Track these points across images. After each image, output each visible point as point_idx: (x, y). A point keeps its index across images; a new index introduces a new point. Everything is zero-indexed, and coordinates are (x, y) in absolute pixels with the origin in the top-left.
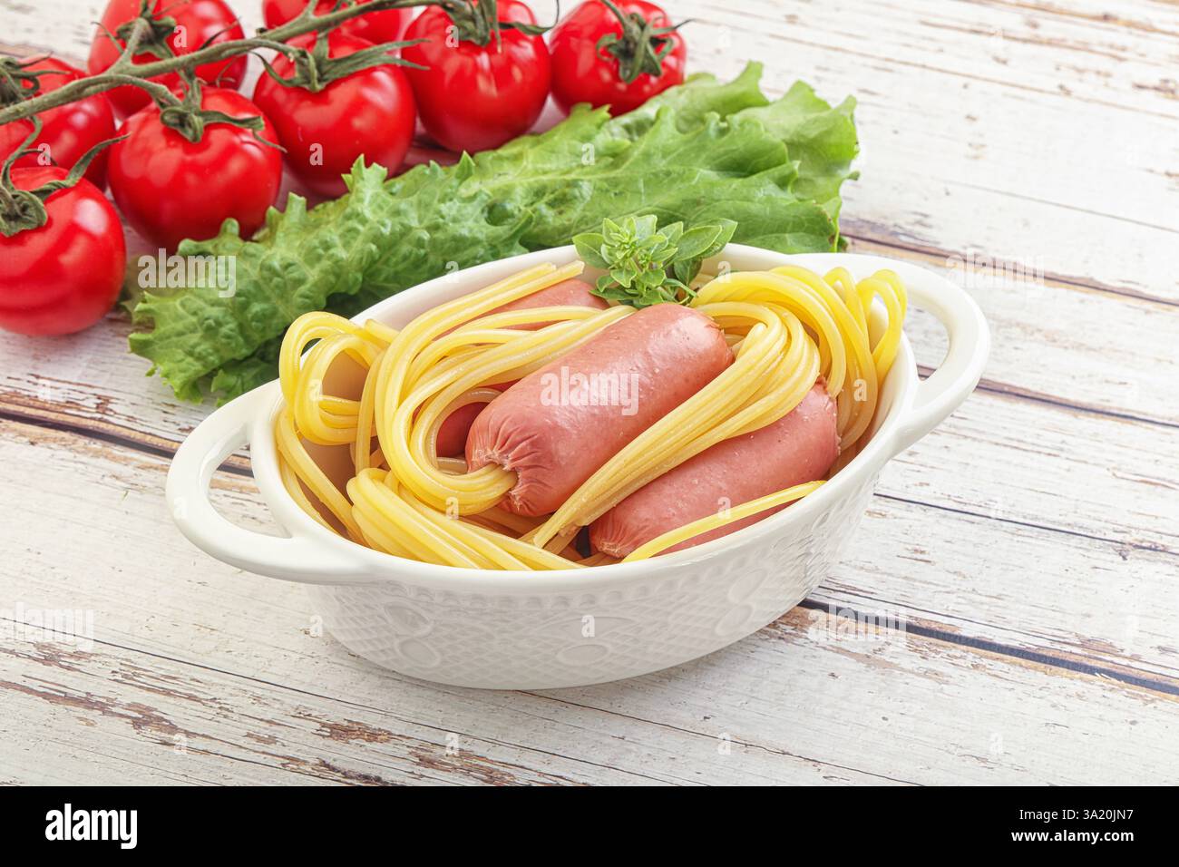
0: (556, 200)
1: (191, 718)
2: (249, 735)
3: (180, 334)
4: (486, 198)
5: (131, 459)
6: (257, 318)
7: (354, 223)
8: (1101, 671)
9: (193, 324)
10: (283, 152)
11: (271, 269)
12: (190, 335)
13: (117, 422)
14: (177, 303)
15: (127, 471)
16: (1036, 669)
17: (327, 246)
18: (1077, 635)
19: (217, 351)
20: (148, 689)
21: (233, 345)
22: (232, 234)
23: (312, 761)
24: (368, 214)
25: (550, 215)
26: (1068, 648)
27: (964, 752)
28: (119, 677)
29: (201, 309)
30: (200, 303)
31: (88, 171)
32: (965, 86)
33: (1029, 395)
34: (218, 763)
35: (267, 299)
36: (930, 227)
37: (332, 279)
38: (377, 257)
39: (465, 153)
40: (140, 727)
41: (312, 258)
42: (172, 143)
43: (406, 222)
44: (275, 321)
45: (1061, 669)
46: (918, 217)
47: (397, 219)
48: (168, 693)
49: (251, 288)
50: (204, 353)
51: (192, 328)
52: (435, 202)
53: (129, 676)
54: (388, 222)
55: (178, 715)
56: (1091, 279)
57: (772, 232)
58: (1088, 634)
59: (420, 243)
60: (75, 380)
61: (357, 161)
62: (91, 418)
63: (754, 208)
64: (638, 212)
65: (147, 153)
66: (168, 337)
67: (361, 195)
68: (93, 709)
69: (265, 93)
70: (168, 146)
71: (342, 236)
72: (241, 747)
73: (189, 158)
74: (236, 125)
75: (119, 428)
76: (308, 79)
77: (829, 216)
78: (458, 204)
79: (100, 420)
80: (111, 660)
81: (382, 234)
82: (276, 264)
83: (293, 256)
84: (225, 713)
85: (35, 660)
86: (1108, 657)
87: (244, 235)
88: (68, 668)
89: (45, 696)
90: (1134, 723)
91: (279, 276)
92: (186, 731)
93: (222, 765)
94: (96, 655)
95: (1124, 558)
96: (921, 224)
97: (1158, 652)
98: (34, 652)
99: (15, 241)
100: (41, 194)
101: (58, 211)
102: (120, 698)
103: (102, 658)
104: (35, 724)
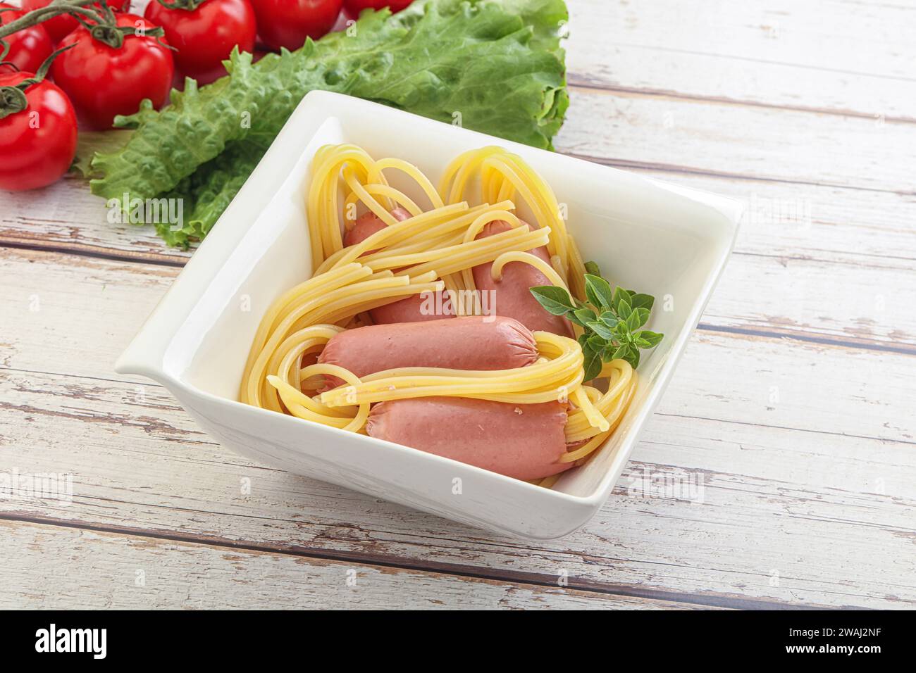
0: (369, 67)
1: (183, 422)
3: (126, 177)
4: (323, 68)
5: (102, 265)
6: (179, 160)
7: (239, 91)
8: (785, 335)
9: (135, 169)
10: (176, 51)
11: (185, 126)
12: (133, 177)
13: (87, 243)
14: (121, 156)
15: (102, 273)
16: (743, 338)
17: (222, 107)
18: (765, 315)
19: (153, 186)
20: (150, 407)
21: (164, 181)
22: (149, 109)
24: (247, 83)
25: (367, 77)
26: (761, 324)
27: (707, 393)
28: (128, 401)
29: (139, 159)
30: (136, 155)
31: (48, 72)
33: (698, 171)
34: (209, 449)
35: (184, 148)
36: (610, 73)
37: (229, 129)
38: (257, 111)
39: (308, 37)
40: (150, 431)
41: (213, 116)
42: (100, 50)
43: (274, 86)
44: (191, 162)
45: (759, 337)
46: (601, 68)
47: (268, 85)
48: (164, 408)
49: (173, 141)
50: (144, 188)
51: (133, 172)
54: (262, 87)
55: (174, 421)
56: (723, 97)
57: (522, 73)
58: (772, 314)
59: (285, 100)
60: (51, 219)
61: (234, 50)
62: (69, 242)
63: (508, 59)
64: (428, 69)
65: (83, 61)
66: (118, 180)
67: (240, 72)
68: (115, 422)
70: (98, 53)
71: (231, 100)
73: (115, 60)
74: (142, 35)
75: (89, 247)
76: (185, 3)
77: (559, 58)
78: (307, 73)
79: (75, 243)
80: (121, 391)
81: (260, 96)
82: (188, 123)
83: (198, 117)
85: (67, 396)
86: (787, 327)
87: (157, 108)
88: (92, 399)
89: (80, 417)
90: (813, 365)
91: (191, 130)
92: (182, 431)
93: (213, 449)
94: (109, 389)
95: (785, 266)
96: (603, 71)
97: (819, 320)
98: (65, 391)
99: (7, 121)
100: (21, 87)
101: (33, 99)
102: (131, 414)
103: (113, 390)
104: (78, 437)
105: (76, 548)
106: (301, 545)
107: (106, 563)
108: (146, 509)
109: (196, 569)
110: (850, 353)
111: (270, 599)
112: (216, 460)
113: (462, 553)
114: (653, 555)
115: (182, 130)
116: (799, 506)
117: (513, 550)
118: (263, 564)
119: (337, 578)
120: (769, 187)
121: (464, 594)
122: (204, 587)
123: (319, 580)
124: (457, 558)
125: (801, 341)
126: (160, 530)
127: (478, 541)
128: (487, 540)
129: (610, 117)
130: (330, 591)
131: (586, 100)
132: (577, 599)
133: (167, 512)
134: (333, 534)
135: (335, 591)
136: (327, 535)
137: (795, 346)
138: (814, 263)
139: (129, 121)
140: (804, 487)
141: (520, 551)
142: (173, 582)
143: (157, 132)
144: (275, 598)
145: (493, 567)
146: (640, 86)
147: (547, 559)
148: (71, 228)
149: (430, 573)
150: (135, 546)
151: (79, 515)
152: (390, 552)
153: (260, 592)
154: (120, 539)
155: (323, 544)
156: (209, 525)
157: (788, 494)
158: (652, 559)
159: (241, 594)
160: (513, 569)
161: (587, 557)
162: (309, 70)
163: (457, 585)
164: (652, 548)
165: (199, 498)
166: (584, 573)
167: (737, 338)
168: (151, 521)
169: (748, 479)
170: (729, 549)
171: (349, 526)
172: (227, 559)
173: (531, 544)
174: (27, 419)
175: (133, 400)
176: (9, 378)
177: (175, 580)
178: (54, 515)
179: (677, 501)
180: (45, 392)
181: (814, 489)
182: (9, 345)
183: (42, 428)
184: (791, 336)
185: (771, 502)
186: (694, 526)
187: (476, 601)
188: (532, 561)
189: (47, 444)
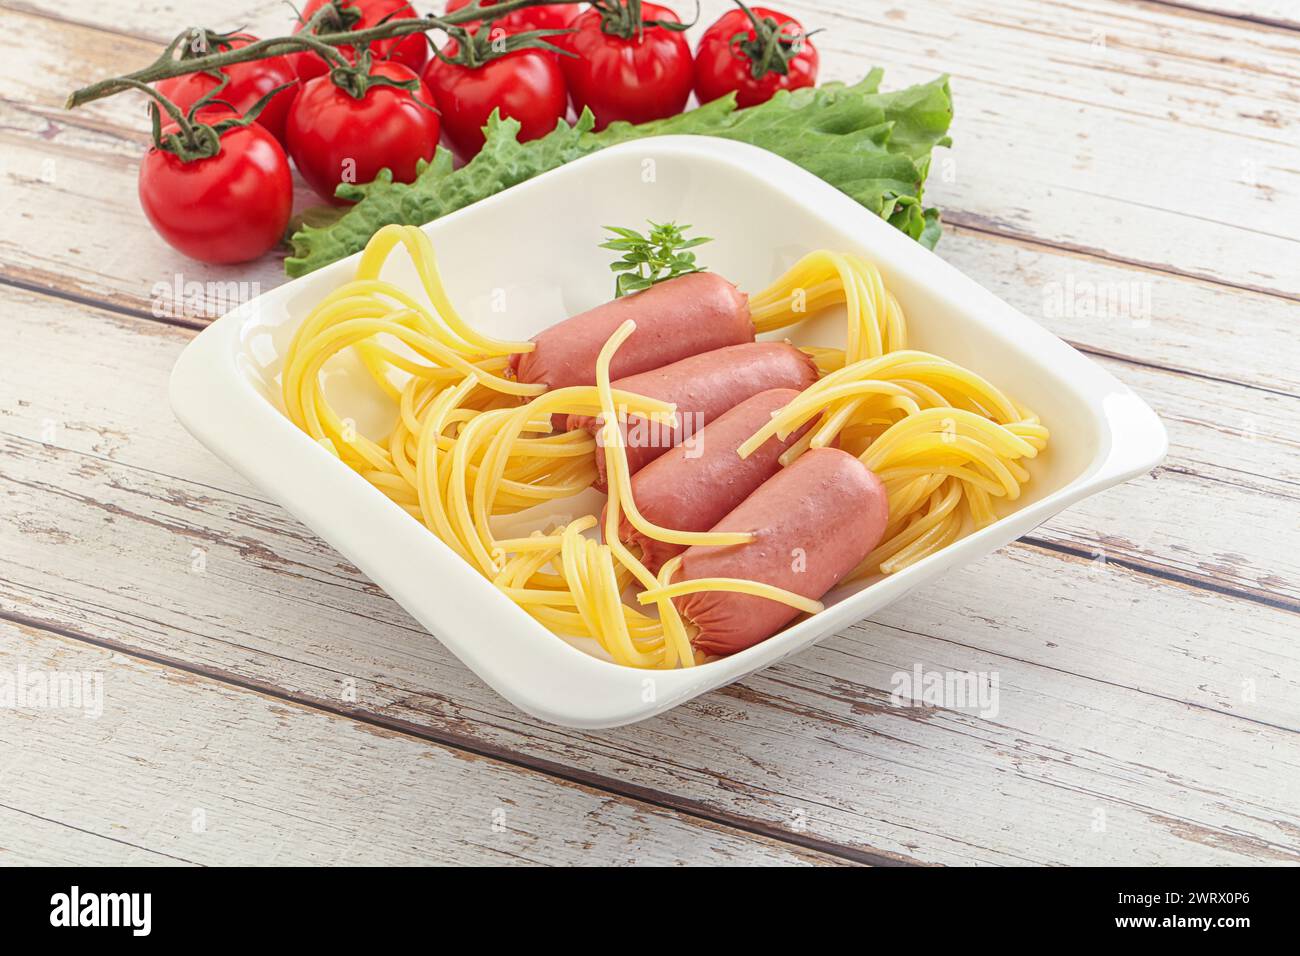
1: (291, 551)
2: (338, 566)
3: (330, 258)
7: (485, 165)
8: (1114, 561)
9: (341, 249)
10: (435, 114)
11: (411, 203)
14: (330, 232)
16: (1054, 556)
17: (460, 184)
18: (1097, 533)
20: (258, 528)
22: (385, 181)
24: (498, 157)
26: (1087, 542)
27: (976, 614)
28: (235, 517)
29: (349, 237)
30: (348, 232)
31: (262, 115)
32: (1082, 111)
33: (1093, 351)
34: (307, 585)
36: (1028, 219)
39: (586, 107)
40: (245, 554)
42: (342, 100)
43: (531, 165)
45: (1078, 558)
46: (1019, 212)
47: (523, 163)
48: (274, 531)
51: (340, 252)
52: (558, 148)
53: (244, 517)
54: (516, 165)
55: (279, 547)
56: (1170, 266)
58: (1108, 532)
61: (492, 113)
63: (851, 159)
66: (319, 260)
67: (493, 142)
68: (208, 539)
69: (432, 73)
70: (338, 103)
71: (474, 176)
72: (330, 574)
73: (353, 113)
74: (397, 87)
76: (467, 58)
80: (232, 505)
81: (508, 174)
82: (416, 199)
83: (428, 192)
84: (321, 548)
85: (166, 501)
86: (1123, 551)
87: (394, 180)
88: (193, 509)
89: (169, 527)
90: (1136, 601)
91: (417, 208)
92: (285, 560)
93: (311, 586)
94: (219, 500)
95: (1155, 477)
96: (1020, 217)
97: (1169, 549)
98: (166, 495)
99: (192, 167)
100: (218, 129)
101: (233, 145)
102: (232, 532)
103: (223, 503)
104: (157, 547)
106: (370, 710)
107: (126, 692)
108: (200, 640)
109: (229, 717)
110: (1195, 595)
111: (303, 765)
112: (311, 599)
113: (567, 751)
114: (812, 791)
115: (406, 206)
116: (1035, 764)
117: (634, 758)
118: (313, 723)
119: (397, 754)
121: (547, 797)
122: (229, 739)
123: (374, 753)
124: (558, 755)
125: (1131, 570)
126: (206, 666)
127: (593, 740)
128: (605, 741)
129: (1003, 272)
130: (379, 766)
131: (980, 248)
132: (688, 827)
133: (224, 647)
134: (415, 703)
135: (387, 769)
136: (408, 703)
137: (1120, 575)
138: (1197, 479)
139: (356, 192)
140: (1053, 744)
141: (641, 760)
142: (195, 727)
143: (378, 206)
144: (310, 764)
145: (599, 774)
146: (1062, 240)
147: (672, 774)
149: (515, 767)
150: (169, 679)
151: (118, 634)
152: (477, 735)
153: (295, 755)
154: (154, 668)
155: (397, 712)
156: (268, 670)
157: (1029, 749)
158: (810, 796)
159: (272, 753)
160: (621, 779)
161: (722, 780)
162: (582, 150)
163: (543, 786)
164: (814, 784)
165: (270, 638)
166: (712, 799)
167: (1046, 555)
168: (199, 655)
169: (982, 723)
170: (916, 801)
171: (439, 697)
172: (272, 711)
173: (660, 754)
174: (106, 520)
175: (241, 517)
176: (106, 470)
177: (198, 725)
178: (89, 629)
179: (876, 733)
180: (141, 493)
181: (1064, 748)
182: (123, 434)
183: (119, 532)
184: (1122, 563)
185: (1000, 754)
186: (883, 766)
187: (559, 808)
188: (652, 774)
189: (118, 551)
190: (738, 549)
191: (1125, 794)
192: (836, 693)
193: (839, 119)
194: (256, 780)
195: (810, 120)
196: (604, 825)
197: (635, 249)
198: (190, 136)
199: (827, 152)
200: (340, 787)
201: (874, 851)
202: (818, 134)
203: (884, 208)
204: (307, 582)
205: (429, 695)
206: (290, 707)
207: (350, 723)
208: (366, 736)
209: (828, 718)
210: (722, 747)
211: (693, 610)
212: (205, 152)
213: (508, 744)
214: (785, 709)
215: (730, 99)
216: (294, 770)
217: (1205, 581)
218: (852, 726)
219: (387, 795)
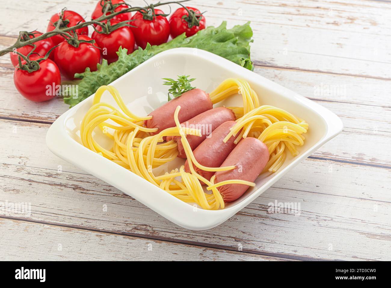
1: (88, 187)
2: (104, 189)
7: (121, 64)
8: (328, 159)
9: (81, 94)
10: (100, 49)
11: (100, 77)
12: (79, 96)
16: (311, 160)
17: (114, 70)
18: (321, 152)
20: (76, 181)
22: (88, 71)
23: (121, 194)
24: (124, 61)
26: (319, 155)
27: (294, 180)
28: (68, 179)
29: (82, 90)
30: (82, 88)
32: (281, 27)
34: (96, 196)
35: (99, 85)
39: (148, 43)
40: (75, 190)
41: (110, 73)
42: (71, 49)
43: (135, 62)
45: (318, 160)
46: (271, 59)
47: (132, 62)
48: (82, 181)
49: (95, 83)
53: (71, 178)
54: (130, 63)
55: (85, 186)
56: (319, 70)
58: (324, 151)
60: (50, 112)
61: (120, 48)
63: (228, 49)
65: (64, 52)
67: (122, 56)
68: (62, 186)
69: (94, 37)
71: (118, 67)
72: (102, 192)
73: (76, 52)
74: (87, 43)
76: (106, 31)
77: (248, 49)
80: (66, 175)
81: (129, 66)
82: (101, 76)
83: (106, 74)
84: (97, 185)
85: (46, 176)
86: (330, 156)
87: (91, 71)
88: (55, 178)
89: (49, 184)
90: (338, 170)
91: (102, 79)
92: (87, 190)
93: (98, 197)
94: (62, 174)
96: (272, 60)
97: (343, 154)
98: (45, 175)
99: (32, 74)
100: (38, 61)
101: (43, 66)
102: (69, 183)
103: (63, 175)
104: (47, 191)
105: (41, 231)
106: (126, 232)
107: (51, 236)
108: (69, 217)
109: (85, 239)
110: (354, 166)
111: (111, 251)
112: (99, 200)
113: (188, 236)
115: (99, 79)
116: (323, 222)
118: (110, 238)
119: (138, 244)
120: (331, 104)
121: (186, 251)
122: (87, 246)
123: (131, 245)
124: (186, 238)
125: (334, 161)
126: (73, 225)
127: (195, 232)
129: (272, 77)
130: (134, 248)
131: (263, 71)
132: (230, 254)
133: (77, 219)
134: (139, 228)
135: (137, 249)
136: (137, 228)
137: (331, 163)
139: (80, 75)
140: (326, 216)
141: (210, 236)
142: (75, 244)
143: (90, 79)
144: (113, 250)
145: (199, 242)
146: (286, 66)
147: (220, 239)
148: (56, 116)
149: (174, 243)
150: (63, 230)
151: (44, 219)
152: (160, 235)
153: (108, 248)
154: (58, 228)
155: (135, 231)
156: (92, 224)
157: (320, 218)
158: (262, 240)
159: (101, 249)
160: (206, 243)
161: (236, 239)
162: (148, 56)
163: (184, 248)
164: (262, 236)
165: (90, 214)
166: (234, 245)
168: (70, 222)
169: (305, 212)
170: (293, 237)
171: (146, 225)
172: (97, 236)
173: (215, 234)
174: (29, 184)
175: (70, 178)
176: (25, 169)
177: (76, 243)
178: (34, 219)
179: (275, 219)
180: (38, 175)
181: (330, 216)
182: (27, 158)
183: (35, 187)
184: (331, 160)
185: (312, 221)
186: (280, 229)
187: (191, 254)
188: (215, 240)
189: (36, 193)
190: (231, 171)
191: (351, 228)
192: (260, 209)
193: (221, 38)
194: (98, 257)
195: (212, 39)
196: (205, 257)
197: (174, 84)
198: (30, 64)
199: (220, 48)
200: (124, 256)
201: (285, 254)
202: (215, 43)
203: (241, 63)
204: (96, 195)
205: (143, 225)
206: (102, 234)
207: (121, 237)
208: (128, 240)
209: (261, 216)
210: (233, 229)
211: (221, 190)
212: (35, 69)
213: (170, 236)
214: (248, 215)
215: (184, 35)
216: (109, 253)
217: (355, 162)
218: (268, 218)
219: (139, 257)
